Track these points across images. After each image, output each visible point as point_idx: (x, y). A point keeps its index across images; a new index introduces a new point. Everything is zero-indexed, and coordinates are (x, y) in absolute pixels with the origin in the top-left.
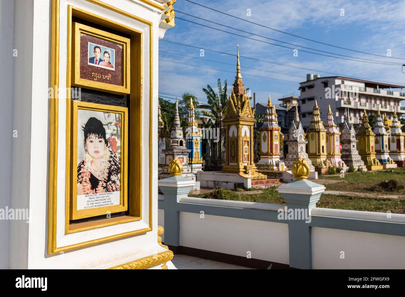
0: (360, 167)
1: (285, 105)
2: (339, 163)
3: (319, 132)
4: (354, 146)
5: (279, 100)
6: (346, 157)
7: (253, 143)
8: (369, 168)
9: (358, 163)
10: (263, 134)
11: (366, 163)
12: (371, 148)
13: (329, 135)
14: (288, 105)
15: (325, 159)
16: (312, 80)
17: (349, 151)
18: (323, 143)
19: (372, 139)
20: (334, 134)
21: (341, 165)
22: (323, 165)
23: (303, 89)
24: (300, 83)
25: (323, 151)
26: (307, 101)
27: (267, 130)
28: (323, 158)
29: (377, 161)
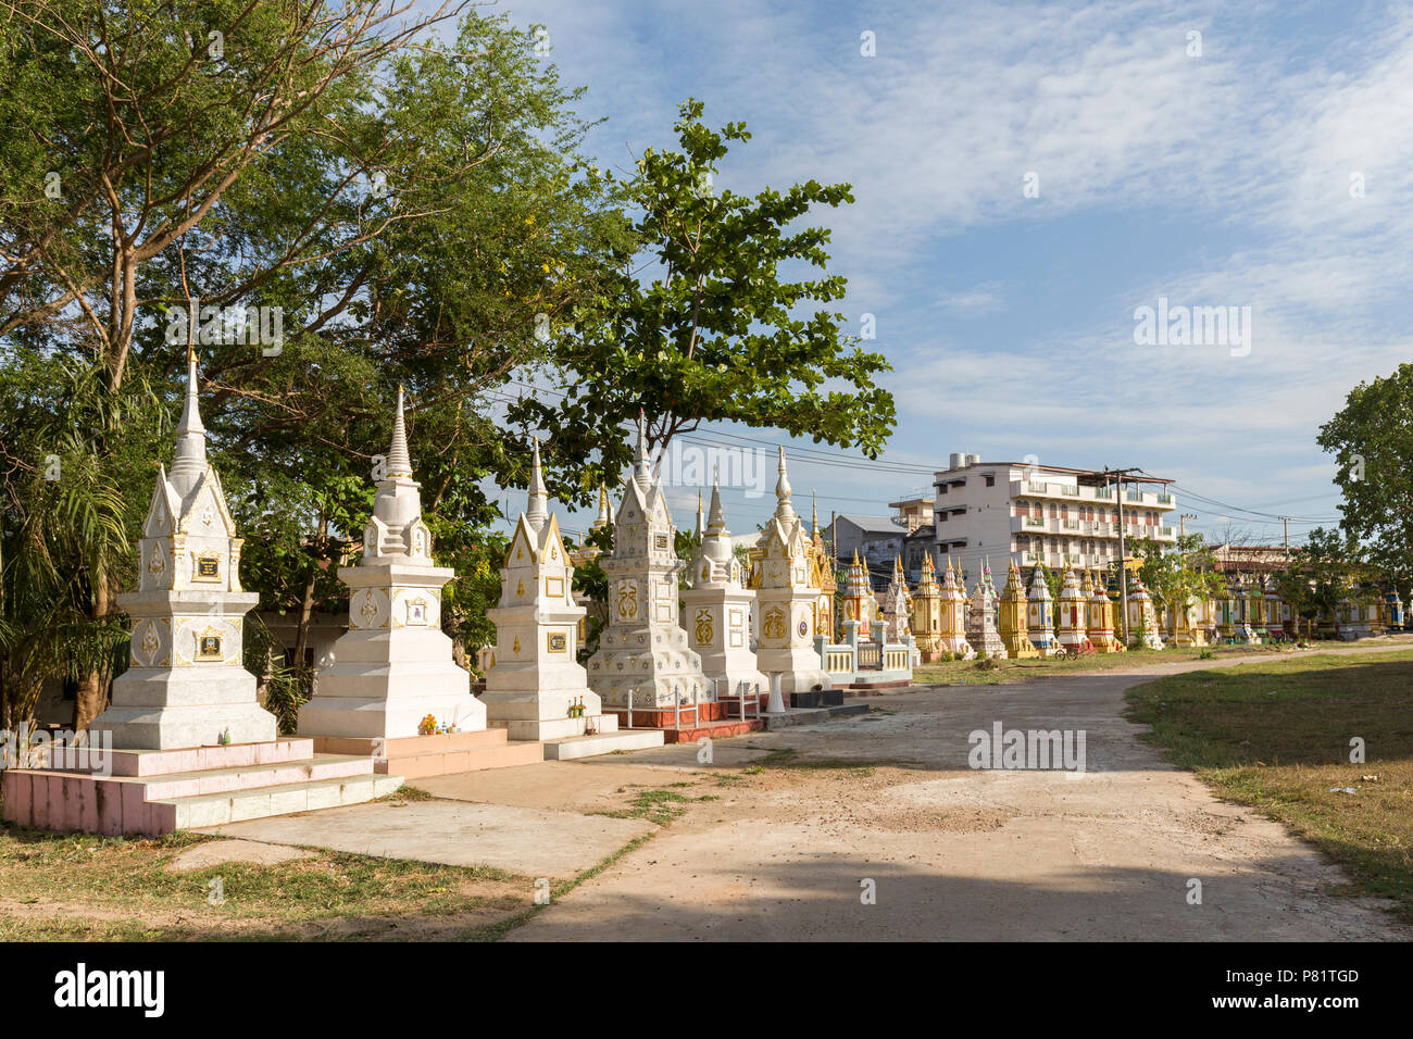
0: (998, 653)
1: (904, 520)
2: (962, 646)
3: (929, 599)
4: (989, 620)
5: (891, 505)
6: (975, 638)
7: (833, 618)
8: (1013, 654)
9: (994, 647)
10: (846, 605)
11: (1009, 644)
12: (1019, 622)
13: (946, 604)
14: (911, 519)
15: (937, 640)
16: (961, 469)
17: (980, 627)
18: (935, 615)
19: (1022, 609)
20: (953, 601)
21: (965, 648)
22: (934, 648)
23: (942, 487)
24: (936, 474)
25: (935, 628)
26: (950, 514)
27: (852, 598)
28: (935, 638)
29: (1028, 642)
